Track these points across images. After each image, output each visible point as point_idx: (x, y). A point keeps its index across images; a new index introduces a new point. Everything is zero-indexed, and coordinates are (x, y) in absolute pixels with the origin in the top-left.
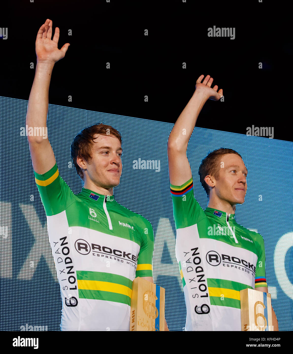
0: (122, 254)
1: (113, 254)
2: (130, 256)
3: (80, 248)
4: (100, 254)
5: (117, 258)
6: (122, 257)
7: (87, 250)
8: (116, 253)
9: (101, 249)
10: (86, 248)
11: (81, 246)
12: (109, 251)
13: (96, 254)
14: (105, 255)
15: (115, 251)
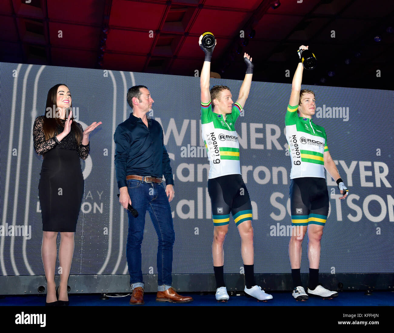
0: (320, 143)
1: (316, 143)
2: (323, 144)
3: (302, 141)
4: (311, 144)
5: (318, 145)
6: (320, 144)
7: (305, 142)
8: (318, 142)
9: (312, 141)
10: (305, 141)
11: (303, 140)
12: (315, 142)
13: (309, 143)
14: (313, 144)
15: (317, 142)
